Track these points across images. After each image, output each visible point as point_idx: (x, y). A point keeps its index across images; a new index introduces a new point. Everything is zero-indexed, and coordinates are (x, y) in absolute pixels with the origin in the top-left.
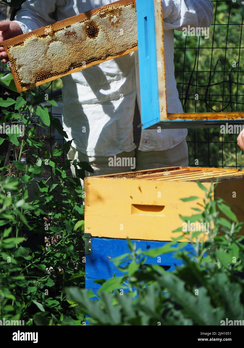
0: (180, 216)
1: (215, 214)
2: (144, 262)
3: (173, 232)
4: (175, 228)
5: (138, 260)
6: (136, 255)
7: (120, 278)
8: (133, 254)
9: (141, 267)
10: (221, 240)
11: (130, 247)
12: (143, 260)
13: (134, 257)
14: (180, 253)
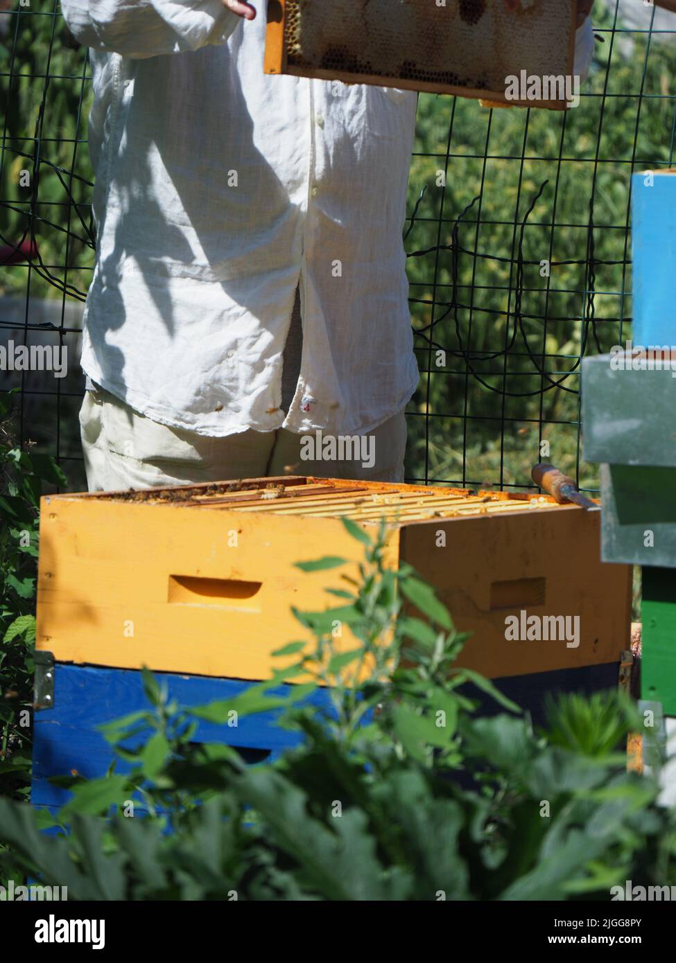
0: (294, 611)
1: (395, 607)
2: (190, 736)
3: (275, 654)
4: (279, 644)
5: (171, 730)
6: (166, 716)
7: (123, 780)
8: (159, 712)
9: (180, 749)
10: (408, 681)
11: (150, 693)
12: (186, 730)
13: (163, 722)
14: (296, 712)
